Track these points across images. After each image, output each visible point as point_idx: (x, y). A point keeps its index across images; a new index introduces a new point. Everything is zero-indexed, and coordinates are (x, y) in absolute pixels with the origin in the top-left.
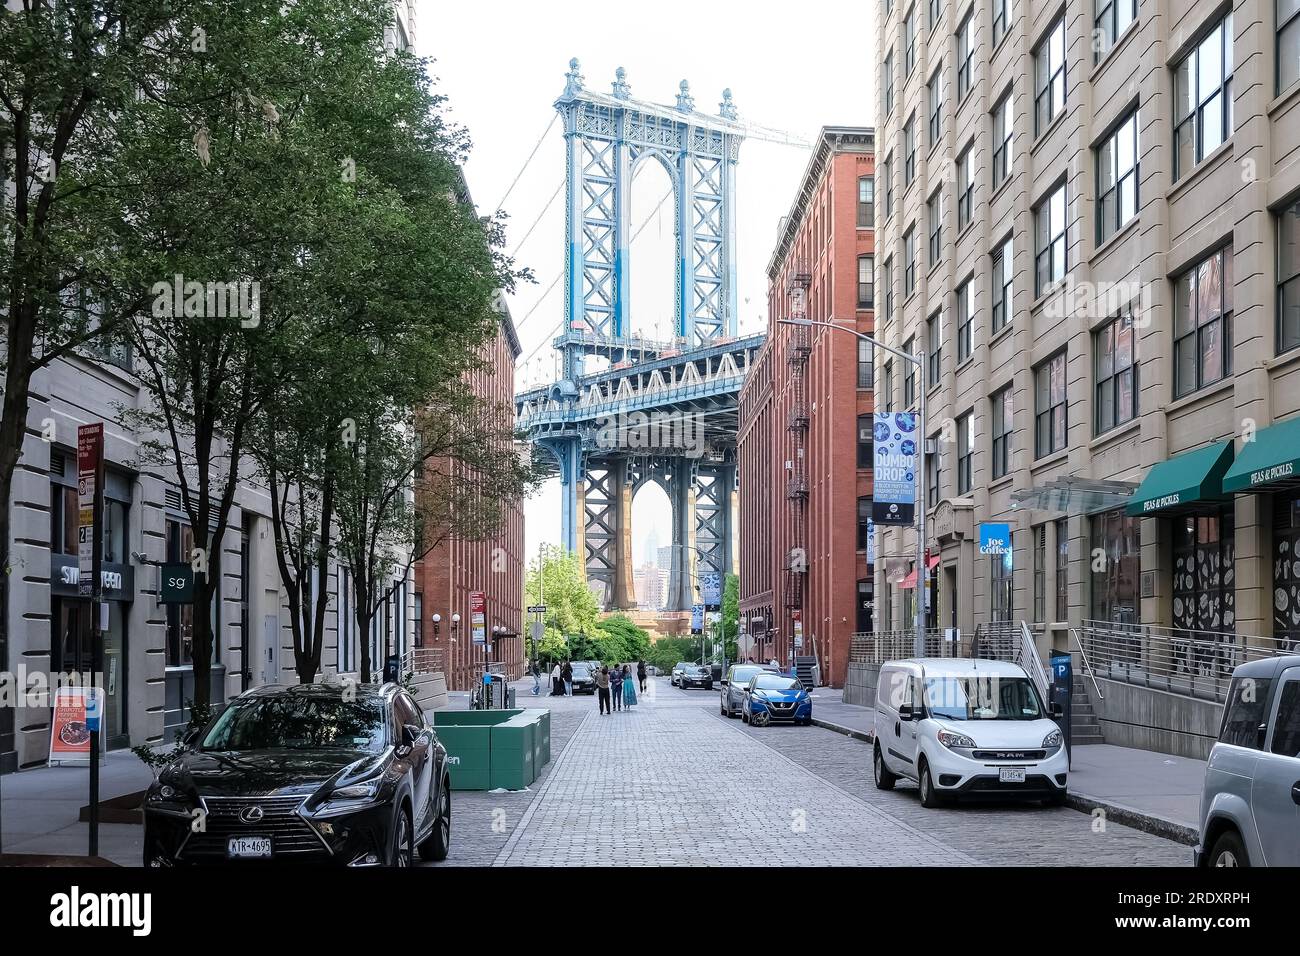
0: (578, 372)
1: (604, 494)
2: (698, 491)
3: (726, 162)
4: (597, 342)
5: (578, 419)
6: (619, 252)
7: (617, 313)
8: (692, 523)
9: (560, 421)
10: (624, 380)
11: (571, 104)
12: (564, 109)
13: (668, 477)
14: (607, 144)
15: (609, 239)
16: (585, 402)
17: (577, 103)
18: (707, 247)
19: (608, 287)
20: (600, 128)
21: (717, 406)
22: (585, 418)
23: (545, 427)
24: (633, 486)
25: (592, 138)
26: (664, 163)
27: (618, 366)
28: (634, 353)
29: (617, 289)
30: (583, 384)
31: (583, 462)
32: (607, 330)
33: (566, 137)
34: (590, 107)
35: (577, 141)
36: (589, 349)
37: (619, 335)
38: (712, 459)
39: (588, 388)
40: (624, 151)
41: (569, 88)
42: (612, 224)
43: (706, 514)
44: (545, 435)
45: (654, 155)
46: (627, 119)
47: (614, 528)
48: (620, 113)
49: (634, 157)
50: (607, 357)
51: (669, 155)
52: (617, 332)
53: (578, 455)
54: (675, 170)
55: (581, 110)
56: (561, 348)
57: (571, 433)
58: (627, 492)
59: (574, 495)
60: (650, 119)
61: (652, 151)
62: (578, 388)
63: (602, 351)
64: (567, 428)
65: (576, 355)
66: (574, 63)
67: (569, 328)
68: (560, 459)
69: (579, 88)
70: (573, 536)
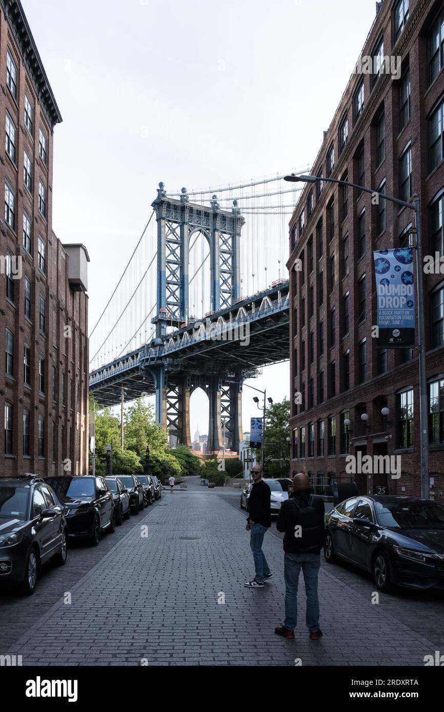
0: (163, 334)
1: (176, 393)
2: (222, 393)
3: (235, 235)
4: (172, 319)
5: (163, 355)
6: (183, 276)
7: (182, 305)
8: (219, 409)
9: (154, 356)
10: (185, 333)
11: (159, 204)
12: (156, 206)
13: (207, 386)
14: (177, 225)
15: (179, 270)
16: (167, 346)
17: (163, 202)
19: (178, 293)
20: (174, 216)
22: (166, 353)
23: (147, 360)
24: (190, 390)
25: (170, 221)
26: (205, 235)
29: (183, 294)
30: (166, 338)
31: (165, 378)
32: (177, 314)
33: (157, 220)
34: (169, 204)
35: (163, 222)
36: (169, 323)
37: (183, 316)
38: (229, 376)
39: (168, 341)
40: (186, 227)
41: (159, 196)
42: (180, 263)
43: (226, 404)
44: (147, 364)
45: (200, 231)
46: (187, 211)
47: (181, 410)
48: (183, 208)
49: (190, 231)
51: (208, 231)
52: (183, 314)
53: (163, 373)
54: (210, 239)
55: (164, 207)
56: (155, 323)
57: (160, 362)
58: (188, 394)
59: (161, 394)
60: (199, 213)
61: (199, 228)
62: (163, 341)
63: (175, 324)
64: (157, 360)
65: (162, 325)
66: (161, 185)
67: (159, 312)
68: (155, 377)
69: (163, 196)
70: (161, 413)
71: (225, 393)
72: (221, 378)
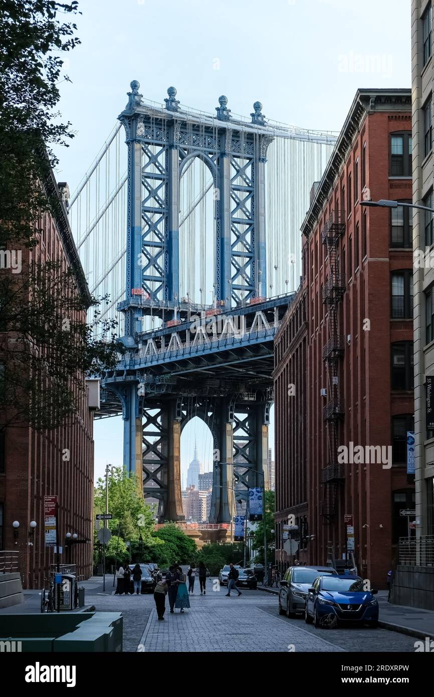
0: (137, 330)
1: (158, 427)
2: (234, 425)
3: (256, 160)
4: (153, 305)
5: (137, 367)
6: (171, 233)
7: (169, 280)
8: (230, 451)
9: (123, 368)
10: (174, 335)
11: (131, 117)
12: (127, 121)
13: (210, 414)
14: (160, 148)
15: (162, 223)
16: (143, 353)
17: (137, 116)
18: (242, 228)
19: (161, 261)
20: (155, 135)
21: (252, 354)
22: (143, 366)
24: (182, 421)
25: (149, 144)
26: (207, 162)
27: (169, 324)
28: (183, 314)
29: (169, 262)
30: (142, 338)
31: (141, 402)
32: (160, 296)
33: (128, 143)
34: (147, 118)
35: (137, 146)
36: (146, 311)
37: (170, 299)
38: (246, 399)
39: (145, 342)
40: (175, 153)
41: (130, 104)
42: (165, 211)
43: (241, 444)
44: (110, 380)
45: (198, 156)
46: (177, 127)
47: (166, 455)
48: (171, 123)
49: (182, 157)
50: (160, 317)
51: (211, 156)
52: (169, 296)
53: (137, 396)
54: (216, 168)
55: (140, 122)
56: (124, 311)
57: (131, 378)
58: (176, 426)
59: (134, 428)
60: (196, 128)
61: (196, 153)
62: (137, 343)
63: (157, 312)
64: (128, 374)
65: (136, 316)
66: (134, 85)
67: (130, 295)
68: (123, 401)
69: (138, 104)
70: (133, 462)
71: (240, 425)
72: (233, 401)
